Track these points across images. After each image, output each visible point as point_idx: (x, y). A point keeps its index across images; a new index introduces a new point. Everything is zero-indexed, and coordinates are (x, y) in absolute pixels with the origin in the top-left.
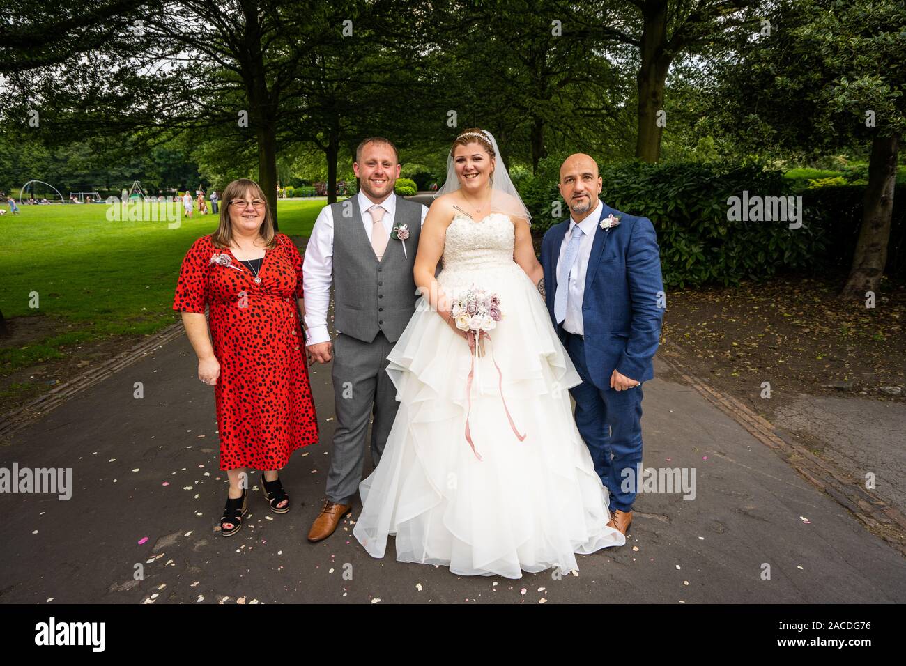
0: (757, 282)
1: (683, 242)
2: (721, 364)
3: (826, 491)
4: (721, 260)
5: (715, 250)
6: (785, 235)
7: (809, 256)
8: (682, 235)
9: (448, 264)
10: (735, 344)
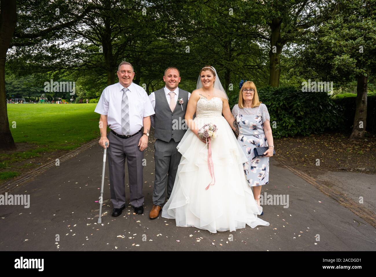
0: (318, 135)
1: (287, 118)
2: (299, 162)
3: (330, 196)
4: (302, 125)
5: (300, 121)
6: (327, 115)
7: (337, 124)
8: (286, 115)
9: (197, 115)
10: (306, 156)
